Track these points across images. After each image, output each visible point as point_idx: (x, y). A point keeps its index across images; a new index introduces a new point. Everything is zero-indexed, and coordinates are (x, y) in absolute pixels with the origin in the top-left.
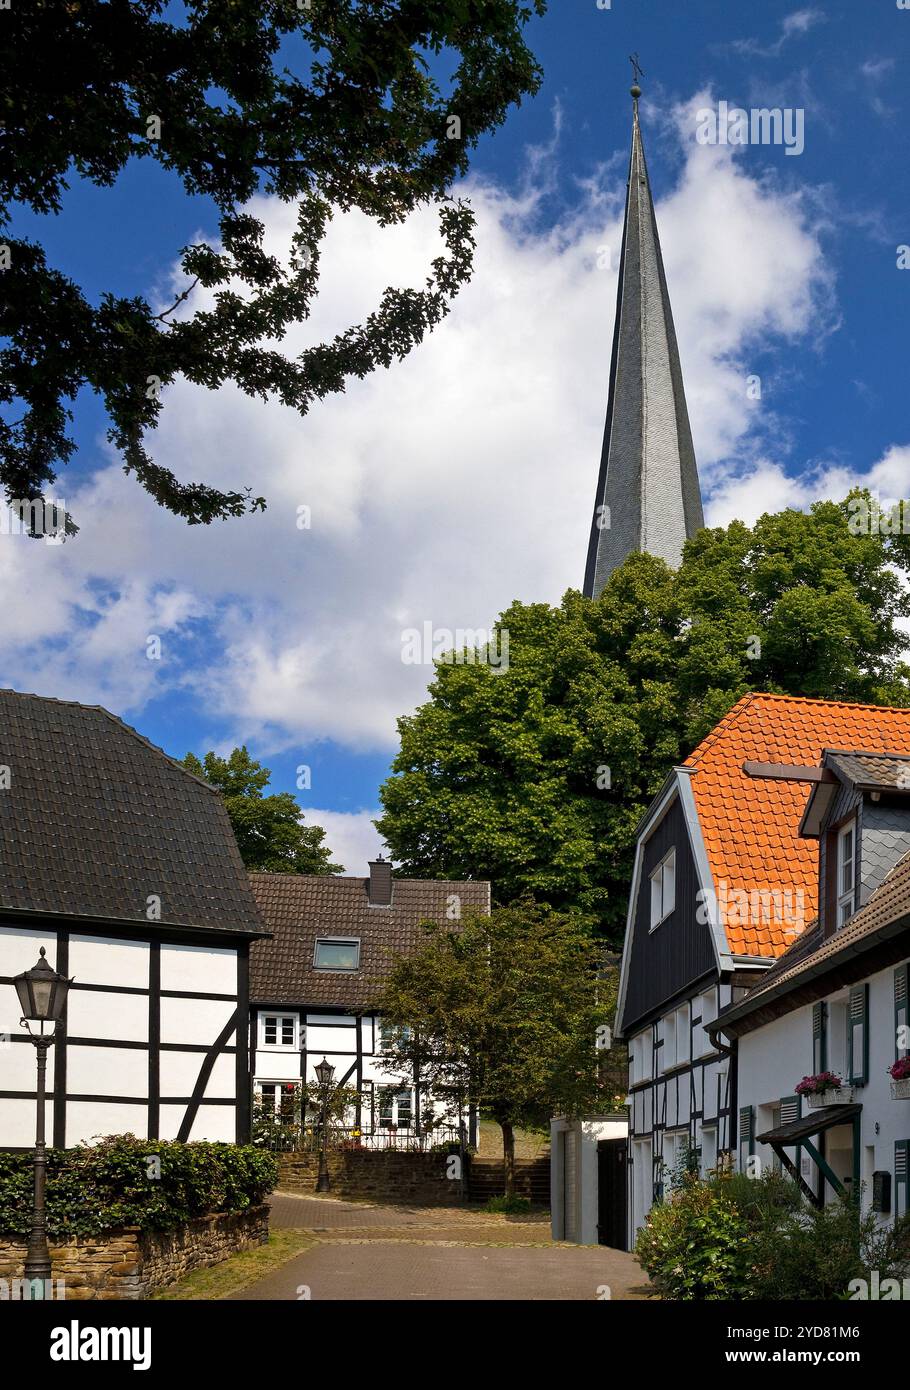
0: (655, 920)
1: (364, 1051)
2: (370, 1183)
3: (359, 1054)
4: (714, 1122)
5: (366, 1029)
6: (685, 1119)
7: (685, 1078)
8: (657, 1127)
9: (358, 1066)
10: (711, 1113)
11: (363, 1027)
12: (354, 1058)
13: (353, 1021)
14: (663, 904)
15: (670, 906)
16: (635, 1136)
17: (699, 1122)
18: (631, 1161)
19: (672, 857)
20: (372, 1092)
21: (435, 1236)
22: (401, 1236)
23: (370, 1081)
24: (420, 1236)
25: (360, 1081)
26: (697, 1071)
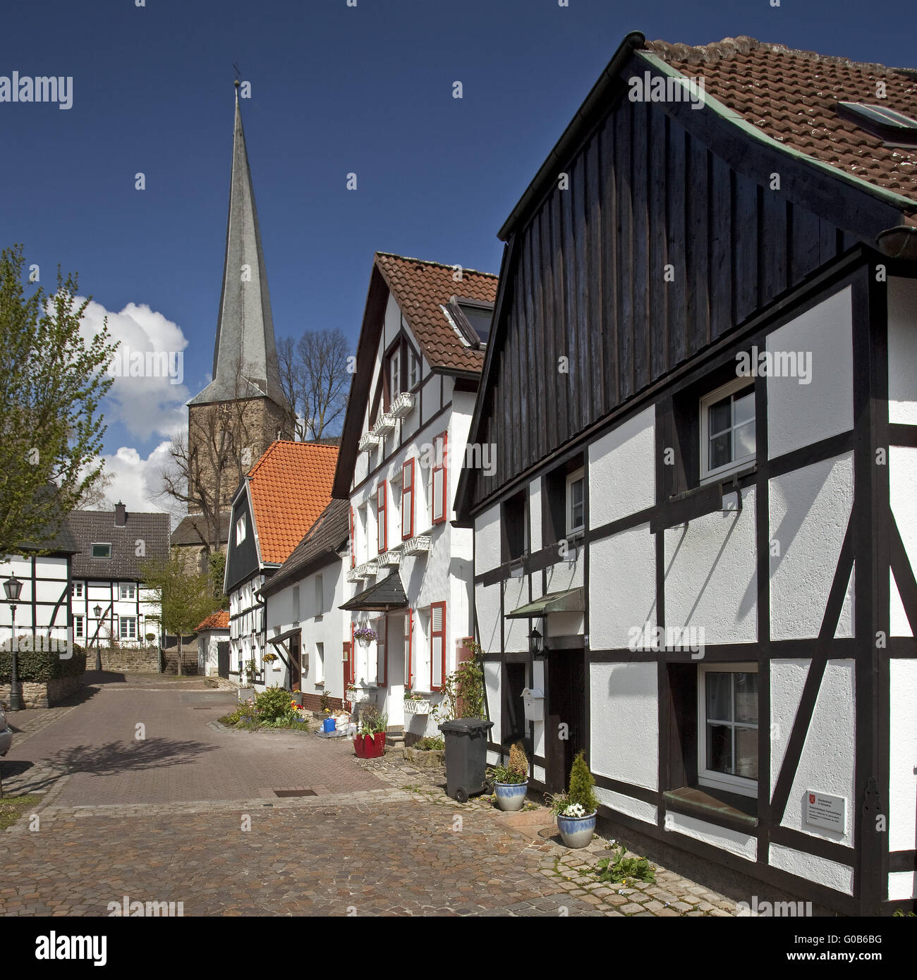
0: (239, 542)
1: (114, 599)
2: (118, 664)
3: (112, 601)
4: (259, 634)
5: (115, 589)
6: (250, 633)
7: (250, 614)
8: (240, 636)
9: (111, 607)
10: (259, 630)
11: (114, 588)
12: (110, 603)
13: (109, 584)
14: (241, 536)
15: (244, 537)
16: (233, 640)
17: (255, 634)
18: (231, 652)
19: (244, 515)
20: (118, 620)
21: (149, 687)
22: (134, 687)
23: (117, 614)
24: (143, 687)
25: (113, 614)
26: (254, 611)
